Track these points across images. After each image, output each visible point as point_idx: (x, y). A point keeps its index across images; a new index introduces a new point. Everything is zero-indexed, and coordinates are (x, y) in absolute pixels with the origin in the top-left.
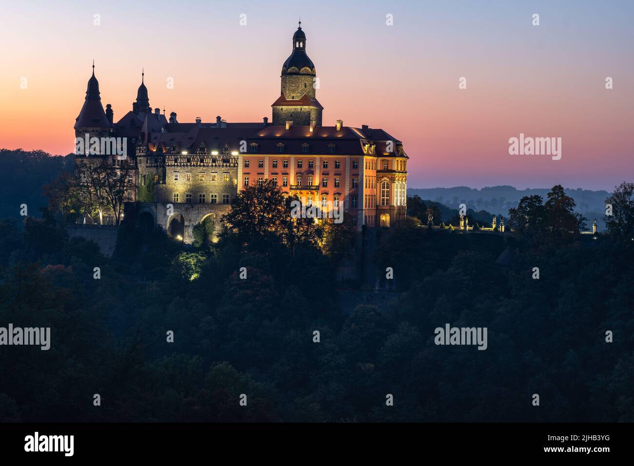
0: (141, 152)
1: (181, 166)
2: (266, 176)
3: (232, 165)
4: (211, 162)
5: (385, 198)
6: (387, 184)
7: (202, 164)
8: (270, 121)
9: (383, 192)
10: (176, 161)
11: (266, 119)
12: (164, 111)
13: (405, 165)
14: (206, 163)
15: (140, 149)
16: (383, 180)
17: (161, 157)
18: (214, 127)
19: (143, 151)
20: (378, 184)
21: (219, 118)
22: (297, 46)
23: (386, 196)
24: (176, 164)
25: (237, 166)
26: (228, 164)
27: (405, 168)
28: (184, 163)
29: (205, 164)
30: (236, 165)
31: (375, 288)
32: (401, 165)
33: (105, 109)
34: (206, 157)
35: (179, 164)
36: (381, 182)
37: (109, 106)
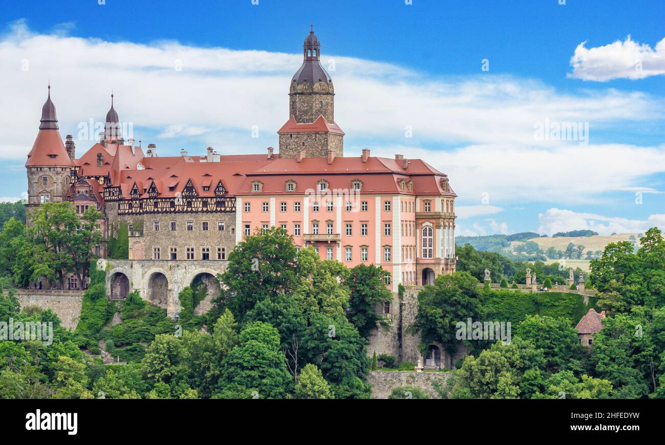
0: (111, 195)
1: (162, 212)
2: (273, 223)
3: (228, 209)
4: (201, 206)
5: (428, 248)
6: (430, 230)
7: (189, 209)
8: (276, 151)
9: (425, 240)
10: (156, 204)
11: (271, 149)
12: (140, 142)
13: (452, 204)
14: (195, 207)
15: (110, 192)
16: (424, 225)
17: (138, 202)
18: (205, 161)
19: (113, 193)
20: (418, 230)
21: (210, 149)
22: (309, 55)
23: (429, 246)
24: (156, 210)
25: (235, 212)
26: (223, 209)
27: (452, 208)
28: (166, 208)
29: (194, 209)
30: (234, 209)
31: (417, 365)
32: (447, 204)
33: (64, 141)
34: (194, 200)
35: (160, 210)
36: (422, 228)
37: (69, 137)
